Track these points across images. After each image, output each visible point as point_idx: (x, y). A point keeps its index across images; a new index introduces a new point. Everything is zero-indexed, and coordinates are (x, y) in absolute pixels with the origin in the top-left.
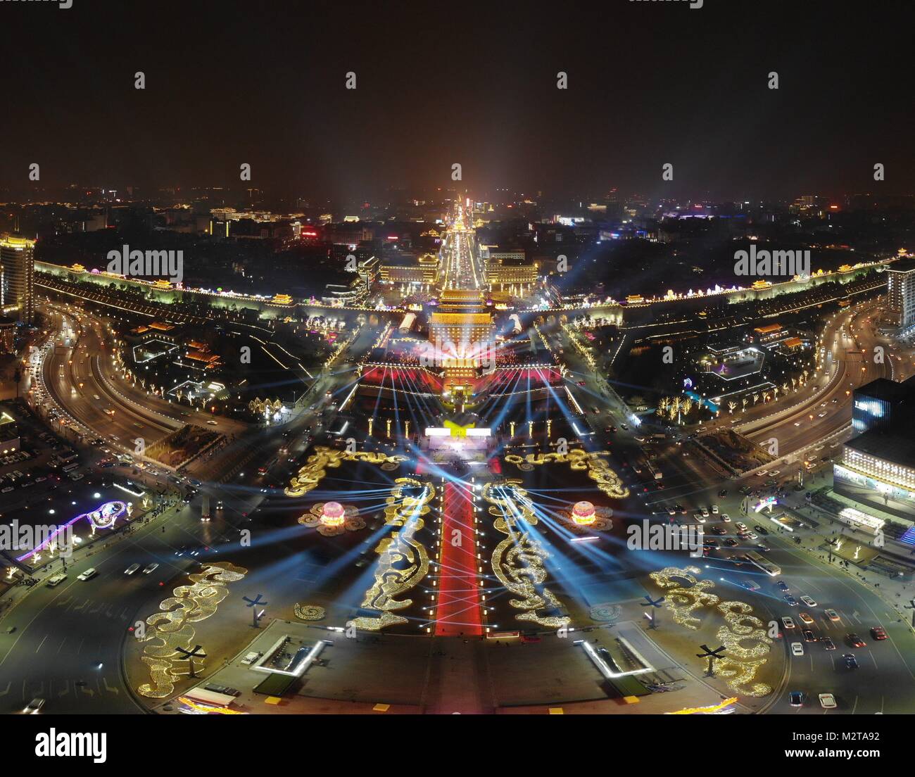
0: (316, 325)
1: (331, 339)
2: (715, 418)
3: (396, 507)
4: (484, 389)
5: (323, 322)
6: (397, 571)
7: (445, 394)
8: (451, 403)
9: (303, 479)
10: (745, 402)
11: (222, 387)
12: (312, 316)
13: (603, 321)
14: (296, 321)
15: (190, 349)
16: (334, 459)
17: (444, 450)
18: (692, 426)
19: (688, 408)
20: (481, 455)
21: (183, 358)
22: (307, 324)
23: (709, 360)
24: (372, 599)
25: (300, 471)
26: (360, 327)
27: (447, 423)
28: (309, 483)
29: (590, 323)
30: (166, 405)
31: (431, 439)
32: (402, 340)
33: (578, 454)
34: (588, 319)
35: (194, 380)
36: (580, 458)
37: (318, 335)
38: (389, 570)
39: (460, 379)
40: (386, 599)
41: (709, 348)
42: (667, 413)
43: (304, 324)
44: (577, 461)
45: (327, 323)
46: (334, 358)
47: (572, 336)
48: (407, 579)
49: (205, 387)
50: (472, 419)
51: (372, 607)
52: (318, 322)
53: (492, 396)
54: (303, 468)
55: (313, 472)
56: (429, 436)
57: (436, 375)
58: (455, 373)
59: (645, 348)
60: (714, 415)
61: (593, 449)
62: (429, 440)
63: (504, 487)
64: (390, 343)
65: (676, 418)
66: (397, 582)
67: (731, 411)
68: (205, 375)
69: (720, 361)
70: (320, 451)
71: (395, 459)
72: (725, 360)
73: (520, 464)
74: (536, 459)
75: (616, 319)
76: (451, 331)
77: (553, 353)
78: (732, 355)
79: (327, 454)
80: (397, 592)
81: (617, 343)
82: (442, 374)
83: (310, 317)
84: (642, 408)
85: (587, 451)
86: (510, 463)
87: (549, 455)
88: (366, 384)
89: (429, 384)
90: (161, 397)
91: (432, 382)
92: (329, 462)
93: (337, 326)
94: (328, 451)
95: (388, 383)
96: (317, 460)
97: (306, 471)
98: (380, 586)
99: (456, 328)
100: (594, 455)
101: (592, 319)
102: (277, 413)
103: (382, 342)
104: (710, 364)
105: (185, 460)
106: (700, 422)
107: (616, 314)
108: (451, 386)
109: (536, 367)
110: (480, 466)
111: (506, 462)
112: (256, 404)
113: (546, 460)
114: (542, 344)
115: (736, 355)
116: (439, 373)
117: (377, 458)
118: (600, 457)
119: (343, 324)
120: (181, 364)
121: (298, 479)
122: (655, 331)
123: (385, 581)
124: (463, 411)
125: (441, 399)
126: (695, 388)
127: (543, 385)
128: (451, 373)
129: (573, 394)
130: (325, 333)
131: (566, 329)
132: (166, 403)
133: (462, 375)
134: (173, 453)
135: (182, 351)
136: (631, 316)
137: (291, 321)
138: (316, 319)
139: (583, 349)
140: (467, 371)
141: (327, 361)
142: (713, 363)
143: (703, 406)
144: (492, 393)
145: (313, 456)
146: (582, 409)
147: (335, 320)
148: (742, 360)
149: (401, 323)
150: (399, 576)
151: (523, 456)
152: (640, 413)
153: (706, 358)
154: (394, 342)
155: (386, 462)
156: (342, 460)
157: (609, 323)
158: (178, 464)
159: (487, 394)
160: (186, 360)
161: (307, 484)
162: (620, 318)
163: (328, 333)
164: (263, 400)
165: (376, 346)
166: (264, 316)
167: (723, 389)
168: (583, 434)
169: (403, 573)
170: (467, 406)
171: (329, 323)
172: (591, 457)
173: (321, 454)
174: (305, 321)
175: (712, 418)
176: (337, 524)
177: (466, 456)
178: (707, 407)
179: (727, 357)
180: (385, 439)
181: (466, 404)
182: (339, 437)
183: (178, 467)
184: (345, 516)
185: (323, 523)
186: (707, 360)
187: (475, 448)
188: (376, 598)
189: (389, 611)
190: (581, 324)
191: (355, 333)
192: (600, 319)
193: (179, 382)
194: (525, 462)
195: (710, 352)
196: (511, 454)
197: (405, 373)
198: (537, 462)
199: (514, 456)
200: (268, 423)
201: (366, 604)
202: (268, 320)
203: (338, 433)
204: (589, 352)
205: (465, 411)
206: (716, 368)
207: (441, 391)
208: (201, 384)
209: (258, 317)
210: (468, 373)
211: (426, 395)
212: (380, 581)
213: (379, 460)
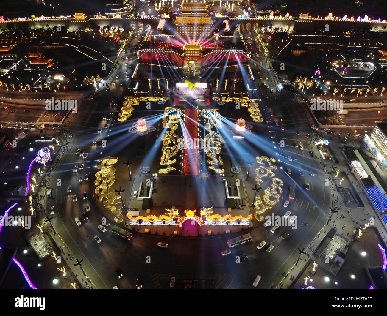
0: (106, 32)
1: (117, 39)
2: (323, 95)
3: (166, 120)
4: (205, 64)
5: (110, 29)
6: (170, 148)
7: (185, 67)
8: (188, 72)
9: (124, 112)
10: (345, 91)
11: (62, 76)
12: (102, 26)
13: (280, 29)
14: (92, 31)
15: (31, 59)
16: (136, 101)
17: (185, 94)
18: (308, 96)
19: (310, 86)
20: (202, 97)
21: (30, 65)
22: (100, 32)
23: (338, 64)
24: (163, 160)
25: (121, 110)
26: (133, 30)
27: (186, 81)
28: (127, 114)
29: (271, 30)
30: (34, 94)
31: (179, 89)
32: (159, 35)
33: (246, 99)
34: (271, 27)
35: (44, 76)
36: (246, 101)
37: (108, 38)
38: (167, 147)
39: (192, 57)
40: (168, 160)
41: (341, 55)
42: (297, 85)
43: (98, 31)
44: (245, 102)
45: (112, 30)
46: (122, 49)
47: (259, 36)
48: (174, 151)
49: (52, 78)
50: (199, 79)
51: (164, 164)
52: (106, 30)
53: (210, 68)
54: (123, 108)
55: (127, 109)
56: (178, 88)
57: (180, 55)
58: (190, 53)
59: (303, 51)
60: (323, 93)
61: (254, 97)
62: (178, 90)
63: (211, 111)
64: (152, 38)
65: (301, 89)
66: (170, 152)
67: (334, 94)
68: (49, 71)
69: (345, 66)
70: (128, 99)
71: (164, 99)
72: (349, 66)
73: (219, 102)
74: (226, 100)
75: (289, 29)
76: (188, 29)
77: (246, 45)
78: (355, 64)
79: (131, 99)
80: (171, 157)
81: (285, 43)
82: (183, 55)
83: (101, 27)
84: (286, 81)
85: (250, 99)
86: (214, 101)
87: (232, 98)
88: (143, 63)
89: (177, 60)
90: (29, 91)
91: (178, 59)
92: (134, 103)
93: (119, 31)
94: (132, 98)
95: (155, 62)
96: (128, 103)
97: (124, 109)
98: (165, 154)
99: (190, 27)
100: (253, 101)
101: (274, 27)
102: (100, 83)
103: (147, 39)
104: (338, 66)
105: (63, 118)
106: (314, 95)
107: (290, 25)
108: (188, 61)
109: (234, 51)
110: (201, 101)
111: (213, 100)
112: (86, 80)
113: (231, 101)
114: (241, 40)
115: (358, 65)
116: (181, 53)
117: (156, 99)
118: (256, 102)
119: (122, 29)
120: (30, 70)
121: (122, 113)
122: (312, 39)
123: (166, 152)
124: (194, 76)
125: (183, 69)
126: (320, 77)
127: (237, 63)
128: (188, 53)
129: (252, 69)
130: (113, 36)
131: (256, 32)
132: (33, 93)
133: (194, 55)
134: (55, 116)
135: (26, 62)
136: (299, 27)
137: (89, 31)
138: (104, 27)
139: (263, 44)
140: (196, 52)
141: (118, 52)
142: (340, 66)
143: (319, 87)
144: (209, 66)
145: (125, 102)
146: (254, 77)
147: (117, 28)
148: (360, 69)
149: (157, 25)
150: (171, 150)
151: (221, 98)
152: (284, 84)
153: (337, 62)
154: (155, 37)
155: (160, 100)
156: (139, 101)
157: (284, 30)
158: (61, 120)
159: (206, 67)
160: (32, 66)
161: (127, 115)
162: (292, 29)
163: (114, 36)
164: (90, 77)
165: (145, 41)
166: (71, 29)
167: (337, 81)
168: (251, 90)
169: (172, 148)
170: (197, 73)
171: (114, 30)
172: (251, 101)
173: (129, 100)
174: (98, 29)
175: (321, 95)
176: (144, 130)
177: (195, 97)
178: (321, 88)
179: (351, 64)
180: (157, 90)
181: (196, 72)
182: (135, 91)
183: (62, 121)
184: (147, 126)
185: (139, 131)
186: (337, 63)
187: (199, 93)
188: (164, 160)
189: (169, 165)
190: (267, 30)
191: (131, 34)
192: (279, 28)
193: (35, 80)
194: (221, 101)
195: (340, 58)
196: (215, 97)
197: (164, 55)
198: (226, 101)
199: (217, 98)
200: (97, 89)
201: (162, 163)
202: (74, 32)
203: (134, 89)
204: (266, 46)
205: (195, 75)
206: (340, 69)
207: (183, 64)
208: (49, 77)
209: (67, 31)
210: (197, 54)
211: (175, 68)
212: (164, 152)
213: (157, 100)
